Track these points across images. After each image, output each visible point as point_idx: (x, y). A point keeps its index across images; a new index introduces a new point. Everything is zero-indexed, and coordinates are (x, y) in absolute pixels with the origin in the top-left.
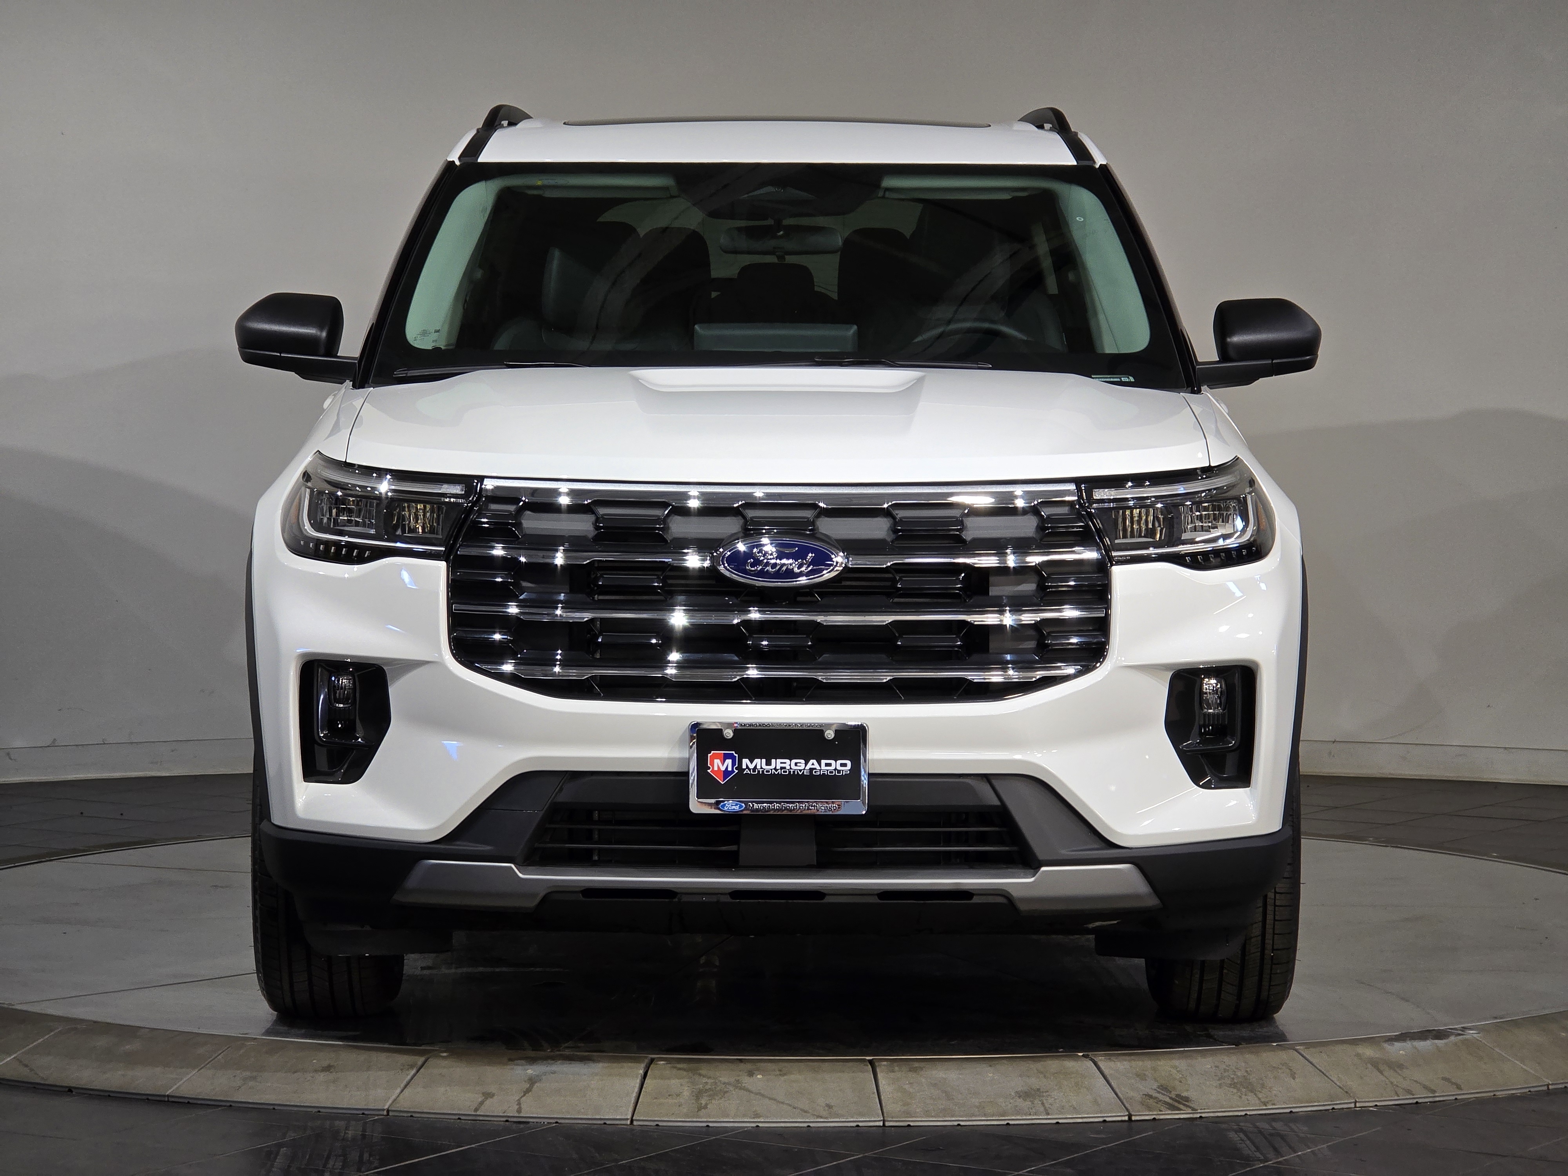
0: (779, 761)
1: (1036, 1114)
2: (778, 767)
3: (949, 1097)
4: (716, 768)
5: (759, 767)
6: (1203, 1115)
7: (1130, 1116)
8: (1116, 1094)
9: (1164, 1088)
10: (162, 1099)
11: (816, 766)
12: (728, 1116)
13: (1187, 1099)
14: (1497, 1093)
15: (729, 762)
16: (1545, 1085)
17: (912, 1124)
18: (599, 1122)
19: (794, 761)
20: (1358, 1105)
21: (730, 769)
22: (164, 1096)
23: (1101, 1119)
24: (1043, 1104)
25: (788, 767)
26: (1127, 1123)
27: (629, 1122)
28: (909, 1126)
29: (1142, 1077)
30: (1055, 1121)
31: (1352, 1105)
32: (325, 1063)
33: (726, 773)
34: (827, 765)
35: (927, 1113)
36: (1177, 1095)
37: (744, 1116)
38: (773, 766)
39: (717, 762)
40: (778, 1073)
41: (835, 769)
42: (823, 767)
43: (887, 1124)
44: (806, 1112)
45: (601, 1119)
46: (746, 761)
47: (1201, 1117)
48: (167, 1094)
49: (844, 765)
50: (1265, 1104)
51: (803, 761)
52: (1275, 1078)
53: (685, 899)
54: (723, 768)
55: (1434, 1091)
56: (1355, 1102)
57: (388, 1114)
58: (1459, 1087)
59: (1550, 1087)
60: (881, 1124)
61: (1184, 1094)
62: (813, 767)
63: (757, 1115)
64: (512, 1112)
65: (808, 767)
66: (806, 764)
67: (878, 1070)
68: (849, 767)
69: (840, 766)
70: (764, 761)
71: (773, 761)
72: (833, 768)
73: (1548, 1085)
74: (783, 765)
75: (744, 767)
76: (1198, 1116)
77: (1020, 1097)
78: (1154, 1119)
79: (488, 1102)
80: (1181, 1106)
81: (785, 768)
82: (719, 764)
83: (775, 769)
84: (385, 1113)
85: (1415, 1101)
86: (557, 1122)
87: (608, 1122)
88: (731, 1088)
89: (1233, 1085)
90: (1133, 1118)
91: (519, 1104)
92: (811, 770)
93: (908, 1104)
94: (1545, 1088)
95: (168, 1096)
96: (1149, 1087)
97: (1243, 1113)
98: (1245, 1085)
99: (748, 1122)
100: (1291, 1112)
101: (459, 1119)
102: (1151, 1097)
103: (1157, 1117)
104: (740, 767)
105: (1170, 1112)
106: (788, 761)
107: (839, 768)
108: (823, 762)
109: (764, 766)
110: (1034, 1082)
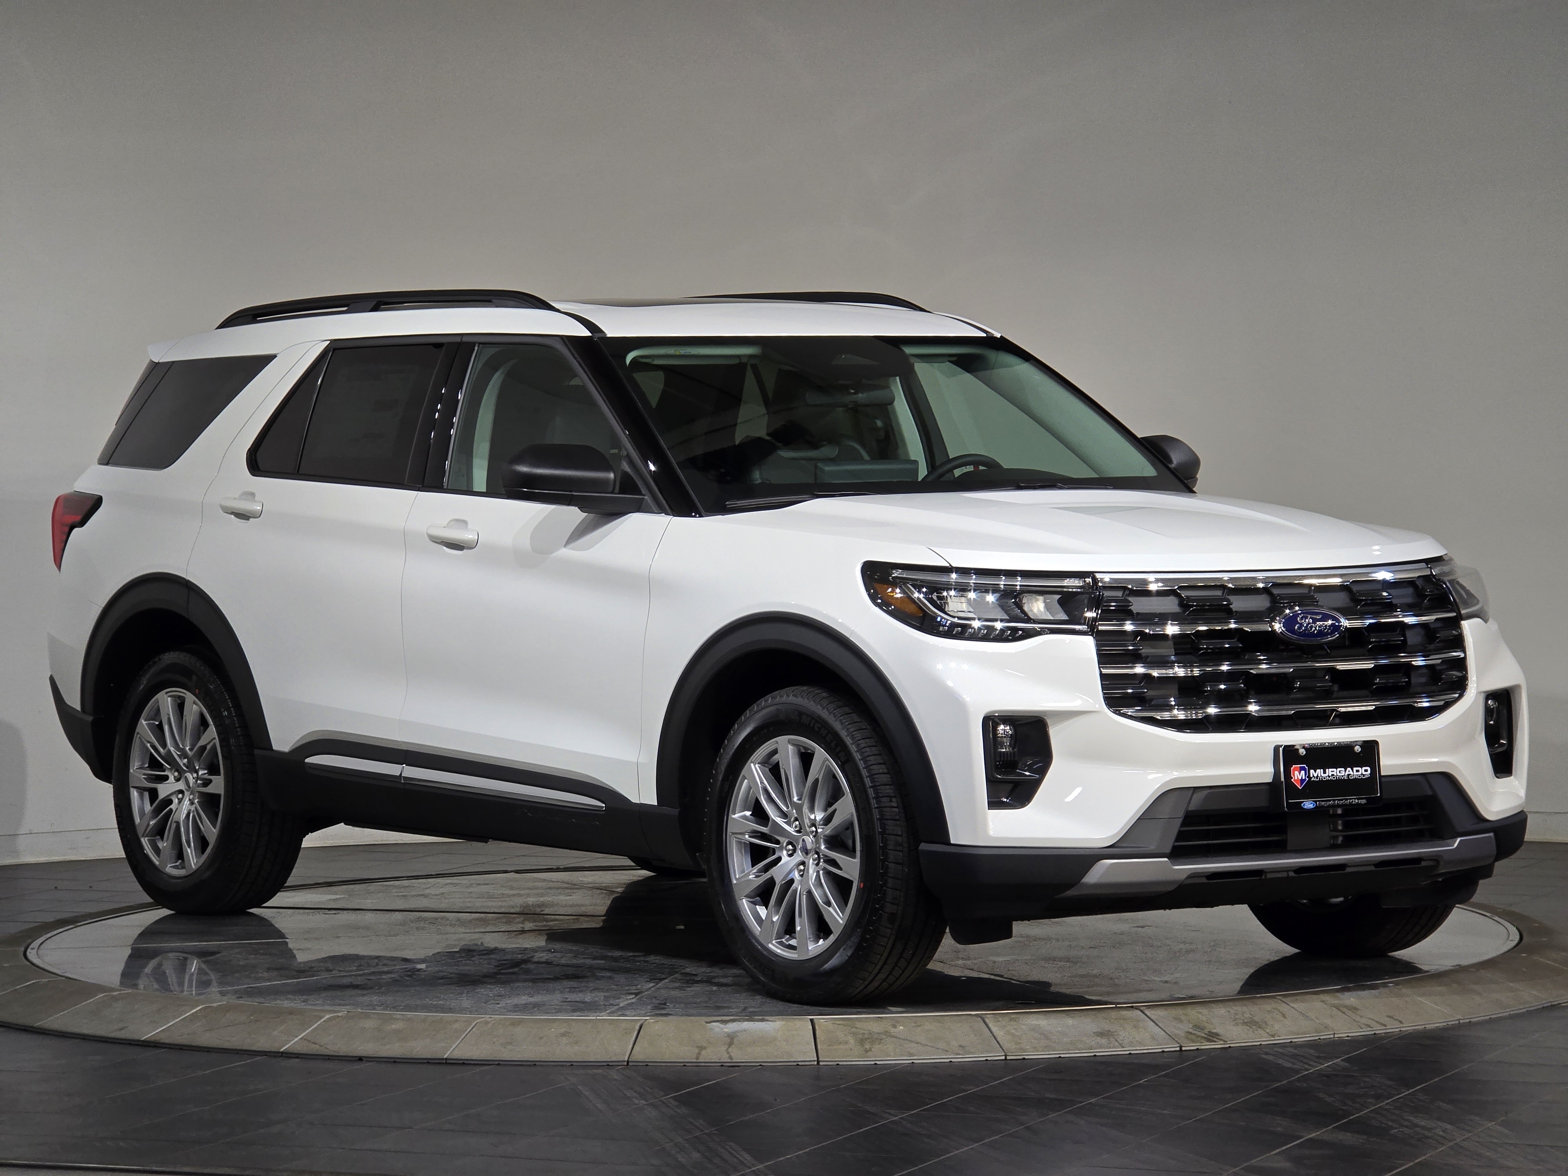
0: (1330, 770)
1: (1114, 1047)
2: (1330, 775)
3: (1047, 1038)
4: (1296, 778)
5: (1319, 775)
6: (1232, 1045)
7: (1181, 1047)
8: (1165, 1032)
9: (1196, 1027)
10: (442, 1061)
11: (1351, 772)
12: (890, 1056)
13: (1217, 1034)
14: (1427, 1026)
15: (1303, 772)
16: (1456, 1020)
17: (1026, 1057)
18: (794, 1064)
19: (1339, 769)
20: (1336, 1036)
21: (1304, 778)
22: (443, 1059)
23: (1161, 1050)
24: (1116, 1040)
25: (1335, 775)
26: (1179, 1053)
27: (816, 1063)
28: (1024, 1059)
29: (1178, 1019)
30: (1128, 1052)
31: (1332, 1036)
32: (563, 1030)
33: (1302, 781)
34: (1358, 771)
35: (1035, 1049)
36: (1209, 1032)
37: (902, 1055)
38: (1327, 775)
39: (1297, 773)
40: (913, 1024)
41: (1362, 774)
42: (1355, 773)
43: (1008, 1058)
44: (946, 1051)
45: (795, 1062)
46: (1312, 771)
47: (1230, 1047)
48: (445, 1057)
49: (1366, 771)
50: (1273, 1036)
51: (1343, 769)
52: (1272, 1018)
53: (1269, 876)
54: (1300, 778)
55: (1385, 1025)
56: (1334, 1034)
57: (628, 1064)
58: (1401, 1022)
59: (1461, 1021)
60: (1003, 1058)
61: (1214, 1031)
62: (1349, 773)
63: (911, 1055)
64: (725, 1058)
65: (1346, 774)
66: (1345, 771)
67: (987, 1020)
68: (1369, 772)
69: (1364, 772)
70: (1322, 770)
71: (1327, 770)
72: (1360, 773)
73: (1459, 1020)
74: (1333, 773)
75: (1311, 776)
76: (1228, 1046)
77: (1098, 1036)
78: (1198, 1049)
79: (703, 1052)
80: (1215, 1039)
81: (1333, 775)
82: (1298, 775)
83: (1329, 776)
84: (626, 1064)
85: (1373, 1032)
86: (761, 1065)
87: (800, 1063)
88: (883, 1037)
89: (1245, 1023)
90: (1183, 1049)
91: (728, 1053)
92: (1348, 775)
93: (1020, 1043)
94: (1457, 1022)
95: (446, 1059)
96: (1188, 1027)
97: (1258, 1043)
98: (1251, 1023)
99: (905, 1060)
100: (1291, 1042)
101: (685, 1066)
102: (1191, 1033)
103: (1200, 1048)
104: (1309, 777)
105: (1208, 1043)
106: (1335, 770)
107: (1364, 773)
108: (1355, 769)
109: (1323, 775)
110: (1105, 1026)
